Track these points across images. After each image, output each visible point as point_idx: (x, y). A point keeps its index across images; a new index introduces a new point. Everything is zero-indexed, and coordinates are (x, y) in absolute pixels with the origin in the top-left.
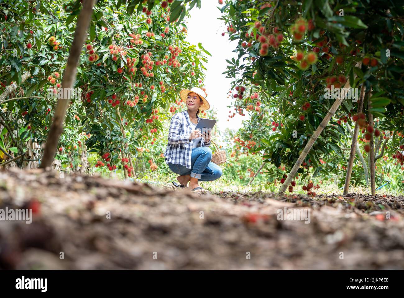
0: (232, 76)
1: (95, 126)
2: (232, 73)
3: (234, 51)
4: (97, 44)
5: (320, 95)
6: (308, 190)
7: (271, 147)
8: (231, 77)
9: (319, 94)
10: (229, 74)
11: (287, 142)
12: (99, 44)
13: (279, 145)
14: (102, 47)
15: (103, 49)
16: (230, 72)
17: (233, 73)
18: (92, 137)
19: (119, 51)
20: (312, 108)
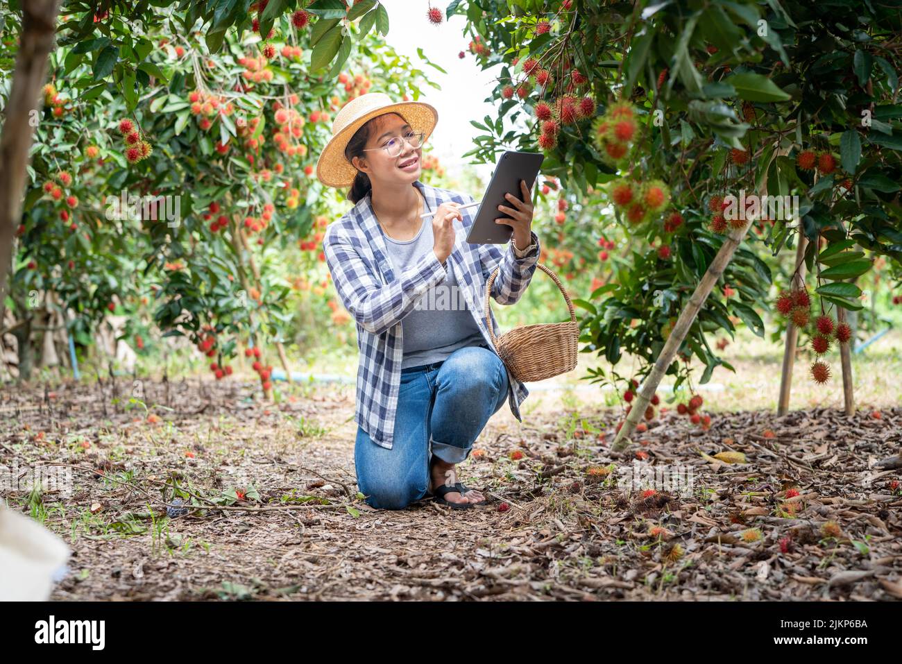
0: (487, 160)
1: (177, 277)
2: (486, 152)
3: (487, 100)
4: (159, 92)
5: (706, 194)
6: (691, 413)
7: (594, 316)
8: (484, 162)
9: (703, 193)
10: (479, 156)
11: (633, 306)
12: (164, 92)
13: (613, 313)
14: (174, 98)
15: (176, 103)
16: (481, 152)
17: (490, 153)
18: (171, 302)
19: (214, 106)
20: (688, 225)
